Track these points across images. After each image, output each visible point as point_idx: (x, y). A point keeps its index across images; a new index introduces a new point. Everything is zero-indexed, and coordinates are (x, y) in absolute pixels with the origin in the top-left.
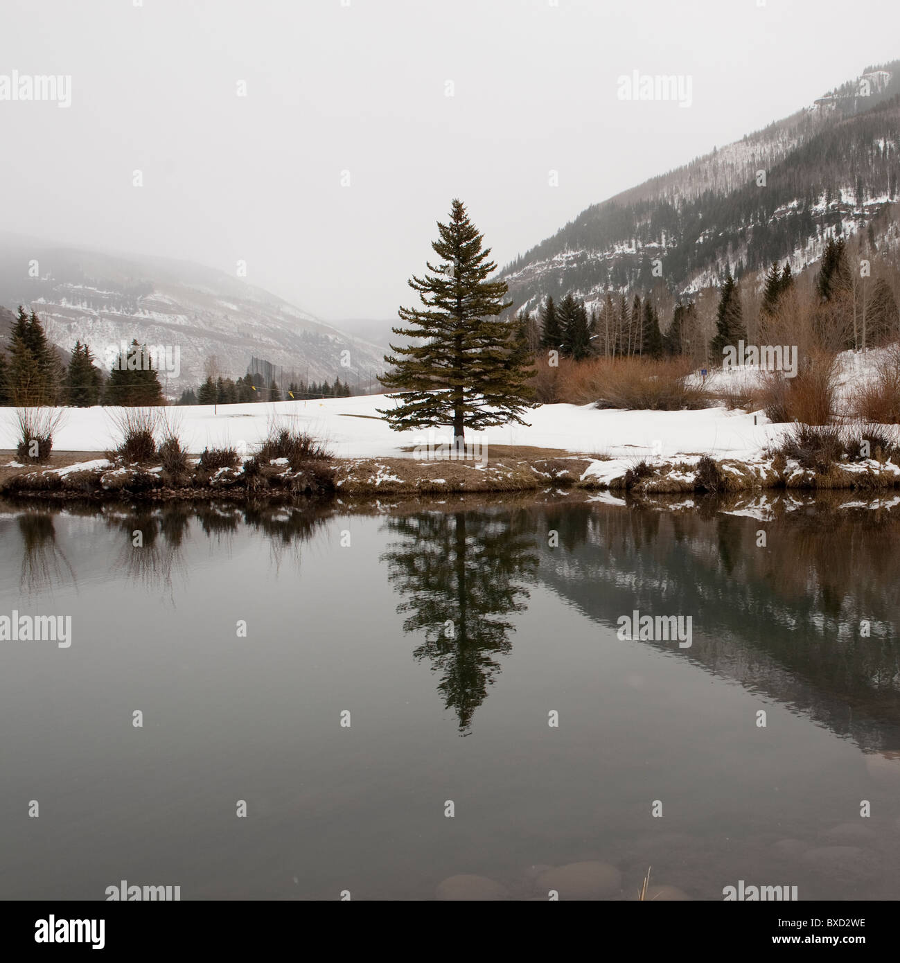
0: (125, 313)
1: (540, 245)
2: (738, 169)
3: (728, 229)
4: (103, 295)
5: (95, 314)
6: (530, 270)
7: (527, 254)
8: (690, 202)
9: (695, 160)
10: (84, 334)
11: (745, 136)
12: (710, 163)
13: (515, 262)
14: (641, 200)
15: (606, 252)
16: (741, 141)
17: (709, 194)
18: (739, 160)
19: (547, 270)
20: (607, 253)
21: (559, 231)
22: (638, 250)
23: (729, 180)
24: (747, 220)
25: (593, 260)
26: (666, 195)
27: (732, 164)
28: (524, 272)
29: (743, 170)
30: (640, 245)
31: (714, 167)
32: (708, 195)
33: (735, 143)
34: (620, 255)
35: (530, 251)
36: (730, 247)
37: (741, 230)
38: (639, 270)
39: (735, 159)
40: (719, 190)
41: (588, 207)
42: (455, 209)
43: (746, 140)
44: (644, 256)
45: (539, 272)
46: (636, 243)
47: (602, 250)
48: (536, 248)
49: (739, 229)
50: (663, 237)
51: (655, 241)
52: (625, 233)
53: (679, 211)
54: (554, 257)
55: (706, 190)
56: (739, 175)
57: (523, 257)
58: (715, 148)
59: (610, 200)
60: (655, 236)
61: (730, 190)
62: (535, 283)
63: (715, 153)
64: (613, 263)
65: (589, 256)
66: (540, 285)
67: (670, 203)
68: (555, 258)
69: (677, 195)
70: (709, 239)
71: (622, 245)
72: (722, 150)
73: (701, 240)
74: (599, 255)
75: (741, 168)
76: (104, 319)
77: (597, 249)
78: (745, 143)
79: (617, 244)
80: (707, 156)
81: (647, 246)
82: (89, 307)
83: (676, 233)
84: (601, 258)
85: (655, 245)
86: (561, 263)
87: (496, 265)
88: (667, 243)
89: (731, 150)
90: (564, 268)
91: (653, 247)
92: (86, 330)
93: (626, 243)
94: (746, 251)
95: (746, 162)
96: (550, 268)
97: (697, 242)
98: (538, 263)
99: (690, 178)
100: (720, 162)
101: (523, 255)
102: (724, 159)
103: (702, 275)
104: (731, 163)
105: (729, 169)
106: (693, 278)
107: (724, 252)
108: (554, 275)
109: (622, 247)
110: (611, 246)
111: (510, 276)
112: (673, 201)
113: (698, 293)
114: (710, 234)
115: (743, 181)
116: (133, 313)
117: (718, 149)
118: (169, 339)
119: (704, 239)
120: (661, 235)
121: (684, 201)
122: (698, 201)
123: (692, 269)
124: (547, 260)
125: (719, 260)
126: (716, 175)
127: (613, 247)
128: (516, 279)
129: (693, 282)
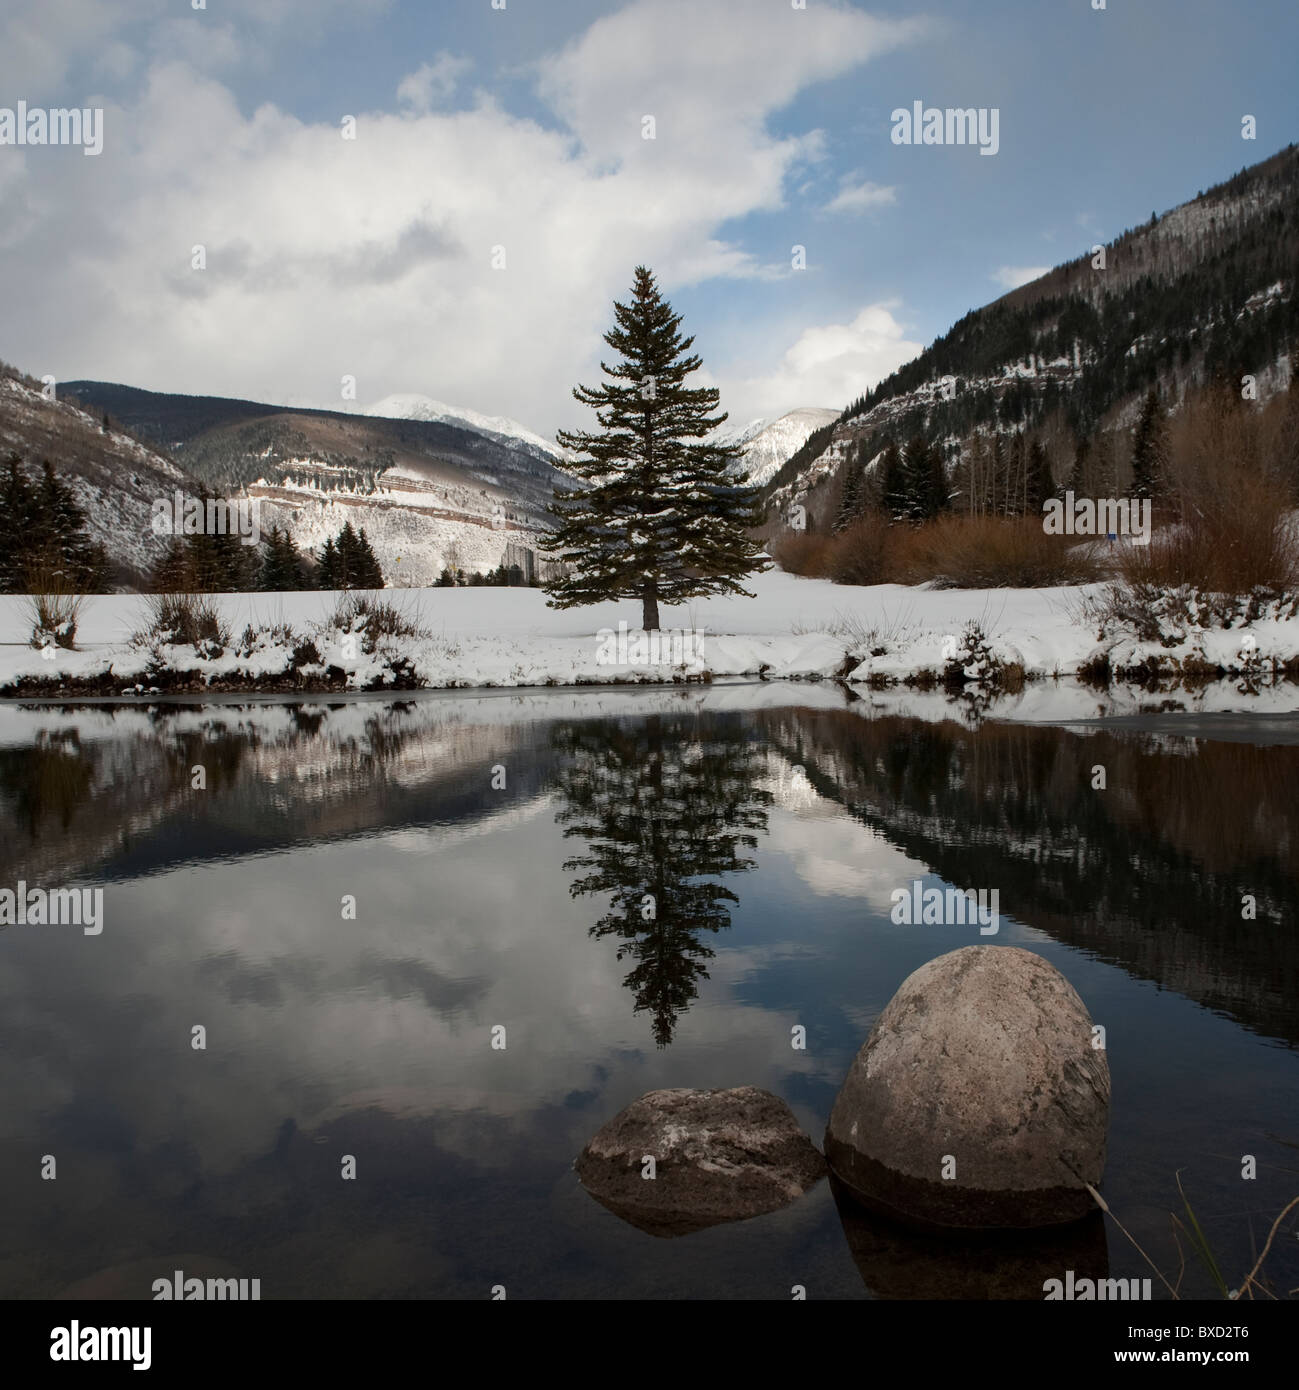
0: (360, 494)
1: (897, 373)
2: (1190, 242)
3: (1174, 332)
4: (334, 471)
5: (324, 496)
6: (884, 409)
7: (880, 387)
8: (1116, 297)
9: (1123, 234)
10: (312, 523)
11: (1200, 193)
12: (1146, 237)
13: (862, 400)
14: (1043, 299)
15: (991, 377)
16: (1193, 202)
17: (1147, 284)
18: (1191, 229)
19: (907, 407)
20: (994, 379)
21: (924, 351)
22: (1039, 371)
23: (1176, 259)
24: (1203, 316)
25: (972, 389)
26: (1080, 288)
27: (1181, 236)
28: (876, 411)
29: (1198, 245)
30: (1042, 363)
31: (1153, 243)
32: (1144, 284)
33: (1184, 205)
34: (1013, 379)
35: (883, 382)
36: (1177, 358)
37: (1194, 333)
38: (1042, 400)
39: (1185, 228)
40: (1161, 275)
41: (965, 315)
42: (639, 281)
43: (1201, 197)
44: (1049, 379)
45: (896, 411)
46: (1037, 361)
47: (987, 374)
48: (892, 377)
49: (1192, 331)
50: (1077, 350)
51: (1064, 357)
52: (1019, 349)
53: (1100, 311)
54: (916, 389)
55: (1141, 277)
56: (1190, 252)
57: (874, 391)
58: (1154, 214)
59: (997, 302)
60: (1065, 349)
61: (1177, 275)
62: (892, 425)
63: (1154, 222)
64: (1003, 392)
65: (967, 384)
66: (898, 430)
67: (1086, 300)
68: (919, 390)
69: (1097, 288)
70: (1146, 349)
71: (1015, 366)
72: (1165, 217)
73: (1133, 350)
74: (981, 382)
75: (1193, 241)
76: (335, 503)
77: (979, 374)
78: (1200, 204)
79: (1009, 365)
80: (1142, 227)
81: (1053, 364)
82: (317, 487)
83: (1096, 344)
84: (985, 386)
85: (1063, 362)
86: (927, 396)
87: (701, 361)
88: (1082, 359)
89: (1179, 216)
90: (932, 403)
91: (1062, 367)
92: (314, 518)
93: (1022, 362)
94: (1202, 363)
95: (1201, 231)
96: (912, 404)
97: (1128, 354)
98: (894, 399)
99: (1117, 261)
100: (1162, 234)
101: (873, 389)
102: (1168, 229)
103: (1135, 402)
104: (1178, 234)
105: (1176, 243)
106: (1122, 407)
107: (1169, 365)
108: (918, 414)
109: (1015, 369)
110: (999, 368)
111: (855, 420)
112: (1091, 298)
113: (1129, 429)
114: (1146, 341)
115: (1198, 260)
116: (370, 493)
117: (1158, 216)
118: (413, 526)
119: (1138, 350)
120: (1073, 348)
121: (1107, 296)
122: (1128, 294)
123: (1121, 394)
124: (907, 394)
125: (1162, 378)
126: (1155, 254)
127: (1002, 369)
128: (864, 422)
129: (1122, 413)
